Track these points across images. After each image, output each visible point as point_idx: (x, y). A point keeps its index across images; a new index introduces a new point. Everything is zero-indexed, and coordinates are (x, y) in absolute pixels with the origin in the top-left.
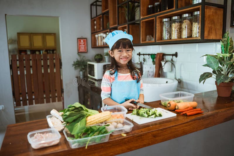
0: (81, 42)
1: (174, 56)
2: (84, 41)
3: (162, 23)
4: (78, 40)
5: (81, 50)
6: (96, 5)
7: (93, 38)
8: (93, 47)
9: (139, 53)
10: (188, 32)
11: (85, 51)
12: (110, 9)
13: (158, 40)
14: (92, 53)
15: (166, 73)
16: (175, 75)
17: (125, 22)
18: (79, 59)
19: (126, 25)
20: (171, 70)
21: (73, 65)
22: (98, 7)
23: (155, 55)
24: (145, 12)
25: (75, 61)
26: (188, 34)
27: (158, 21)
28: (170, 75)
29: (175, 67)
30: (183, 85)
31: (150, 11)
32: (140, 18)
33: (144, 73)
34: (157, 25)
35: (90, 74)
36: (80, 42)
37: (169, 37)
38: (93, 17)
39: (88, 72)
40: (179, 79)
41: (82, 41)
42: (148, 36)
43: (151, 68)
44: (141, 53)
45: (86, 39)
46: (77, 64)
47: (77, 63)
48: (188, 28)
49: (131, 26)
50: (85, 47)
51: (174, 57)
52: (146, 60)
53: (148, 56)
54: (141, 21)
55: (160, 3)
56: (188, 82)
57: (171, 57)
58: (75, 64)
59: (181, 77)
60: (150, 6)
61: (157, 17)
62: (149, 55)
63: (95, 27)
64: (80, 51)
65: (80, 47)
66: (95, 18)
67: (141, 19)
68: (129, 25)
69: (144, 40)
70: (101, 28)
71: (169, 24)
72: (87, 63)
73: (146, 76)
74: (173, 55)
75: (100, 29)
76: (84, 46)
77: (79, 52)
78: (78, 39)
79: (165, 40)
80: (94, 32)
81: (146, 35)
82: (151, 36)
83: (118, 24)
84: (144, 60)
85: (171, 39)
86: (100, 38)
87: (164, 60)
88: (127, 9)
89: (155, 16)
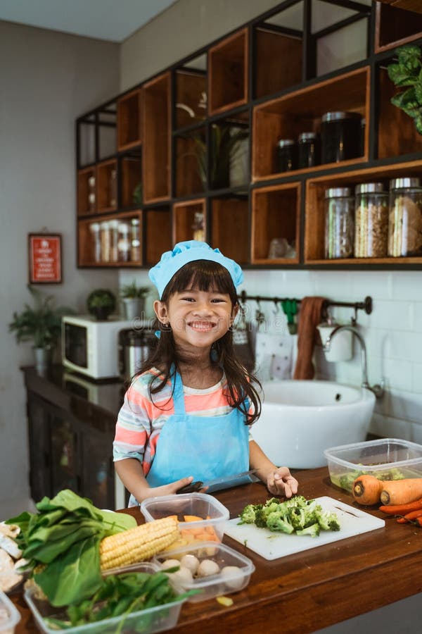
0: (40, 247)
1: (361, 308)
2: (51, 245)
3: (323, 201)
4: (32, 239)
5: (39, 276)
6: (98, 124)
7: (83, 233)
8: (81, 264)
9: (244, 293)
10: (409, 238)
11: (56, 277)
12: (146, 140)
13: (309, 259)
14: (78, 284)
15: (333, 364)
16: (365, 372)
17: (197, 190)
18: (34, 306)
19: (203, 201)
20: (349, 355)
21: (13, 326)
22: (103, 131)
23: (298, 301)
24: (267, 161)
25: (19, 314)
26: (409, 245)
27: (310, 195)
28: (348, 372)
29: (363, 346)
30: (390, 405)
31: (280, 161)
32: (250, 179)
33: (259, 361)
34: (308, 207)
35: (71, 358)
36: (37, 245)
37: (347, 250)
38: (83, 161)
39: (63, 353)
40: (378, 386)
41: (45, 244)
42: (275, 242)
43: (281, 345)
44: (249, 294)
45: (57, 239)
46: (25, 323)
47: (26, 319)
48: (409, 225)
49: (216, 204)
50: (54, 264)
51: (361, 313)
52: (266, 318)
53: (272, 304)
54: (254, 192)
55: (318, 135)
56: (407, 395)
57: (351, 311)
58: (20, 322)
59: (384, 379)
60: (282, 143)
61: (308, 182)
62: (276, 300)
63: (92, 198)
64: (35, 277)
65: (37, 265)
66: (93, 168)
67: (253, 183)
68: (210, 200)
69: (262, 252)
70: (114, 203)
71: (347, 205)
72: (60, 320)
73: (268, 371)
74: (357, 306)
75: (108, 205)
76: (51, 260)
77: (33, 280)
78: (31, 235)
79: (332, 259)
80: (86, 216)
81: (269, 239)
82: (285, 241)
83: (174, 195)
84: (260, 317)
85: (352, 256)
86: (107, 236)
87: (326, 321)
88: (204, 148)
89: (303, 178)
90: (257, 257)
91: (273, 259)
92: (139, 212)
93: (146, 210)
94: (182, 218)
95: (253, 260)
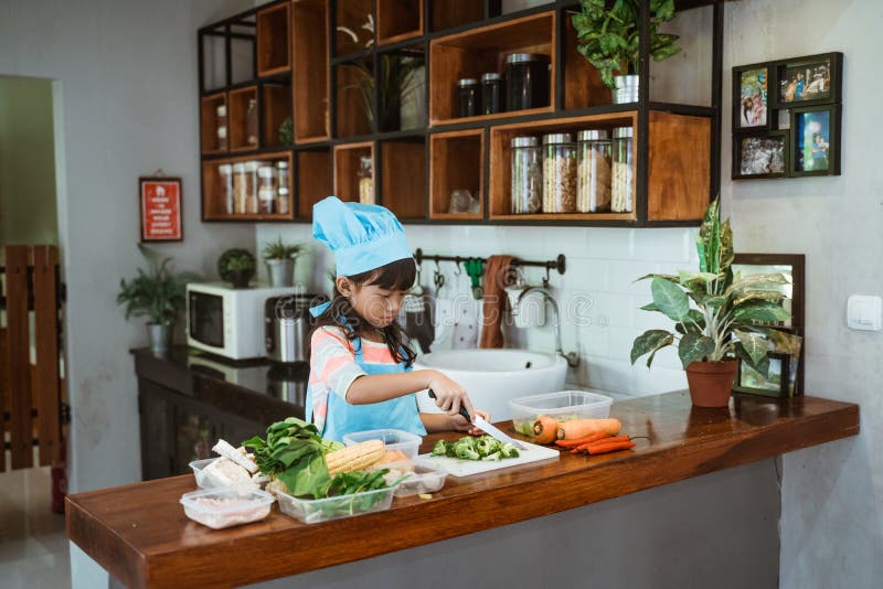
0: (154, 195)
1: (553, 267)
2: (168, 192)
3: (508, 150)
4: (144, 184)
5: (153, 231)
6: (229, 36)
7: (209, 176)
8: (206, 217)
9: (419, 251)
10: (597, 193)
11: (175, 232)
13: (494, 214)
14: (202, 244)
15: (524, 330)
16: (559, 340)
17: (363, 131)
18: (149, 272)
19: (371, 144)
20: (540, 321)
21: (124, 296)
22: (236, 44)
23: (484, 261)
24: (447, 100)
25: (128, 281)
26: (597, 200)
27: (495, 143)
28: (540, 339)
29: (556, 310)
30: (586, 375)
31: (460, 104)
32: (428, 124)
33: (439, 332)
34: (493, 157)
35: (194, 336)
36: (150, 192)
37: (535, 204)
38: (208, 85)
39: (188, 330)
40: (573, 354)
41: (160, 190)
42: (456, 194)
43: (465, 312)
44: (425, 253)
45: (177, 184)
46: (137, 293)
47: (139, 287)
49: (386, 148)
50: (173, 216)
51: (554, 272)
52: (446, 280)
53: (453, 264)
54: (432, 137)
55: (503, 76)
56: (603, 362)
57: (542, 271)
58: (133, 291)
59: (579, 345)
60: (463, 82)
61: (492, 129)
62: (458, 260)
63: (222, 132)
64: (149, 234)
65: (150, 218)
66: (224, 94)
67: (430, 126)
68: (379, 144)
69: (442, 207)
70: (253, 139)
71: (535, 155)
72: (184, 287)
73: (449, 342)
74: (548, 265)
75: (245, 143)
76: (169, 211)
77: (146, 237)
78: (142, 180)
79: (519, 214)
80: (212, 154)
81: (449, 190)
82: (468, 193)
83: (334, 135)
84: (440, 281)
85: (540, 211)
86: (243, 180)
87: (515, 283)
88: (372, 81)
89: (487, 125)
90: (437, 210)
91: (455, 213)
92: (290, 154)
93: (298, 151)
94: (345, 161)
95: (432, 214)
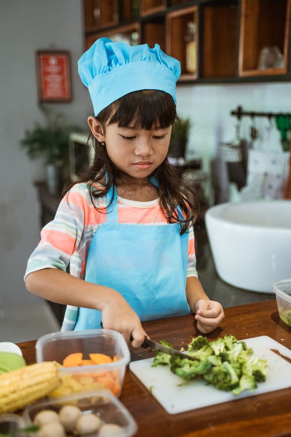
0: (48, 64)
2: (60, 63)
4: (41, 57)
5: (50, 93)
9: (240, 109)
18: (44, 124)
19: (194, 9)
21: (25, 143)
25: (31, 131)
36: (46, 63)
39: (72, 168)
41: (53, 61)
42: (266, 51)
43: (274, 162)
44: (245, 109)
45: (64, 57)
46: (36, 140)
47: (37, 136)
49: (209, 12)
52: (260, 134)
62: (270, 116)
63: (97, 13)
65: (46, 83)
69: (251, 63)
70: (116, 17)
72: (68, 138)
76: (59, 78)
77: (43, 98)
78: (39, 53)
80: (93, 31)
81: (259, 47)
82: (277, 50)
83: (169, 4)
84: (254, 134)
90: (246, 68)
91: (263, 69)
92: (137, 26)
93: (144, 22)
94: (177, 29)
95: (242, 73)
